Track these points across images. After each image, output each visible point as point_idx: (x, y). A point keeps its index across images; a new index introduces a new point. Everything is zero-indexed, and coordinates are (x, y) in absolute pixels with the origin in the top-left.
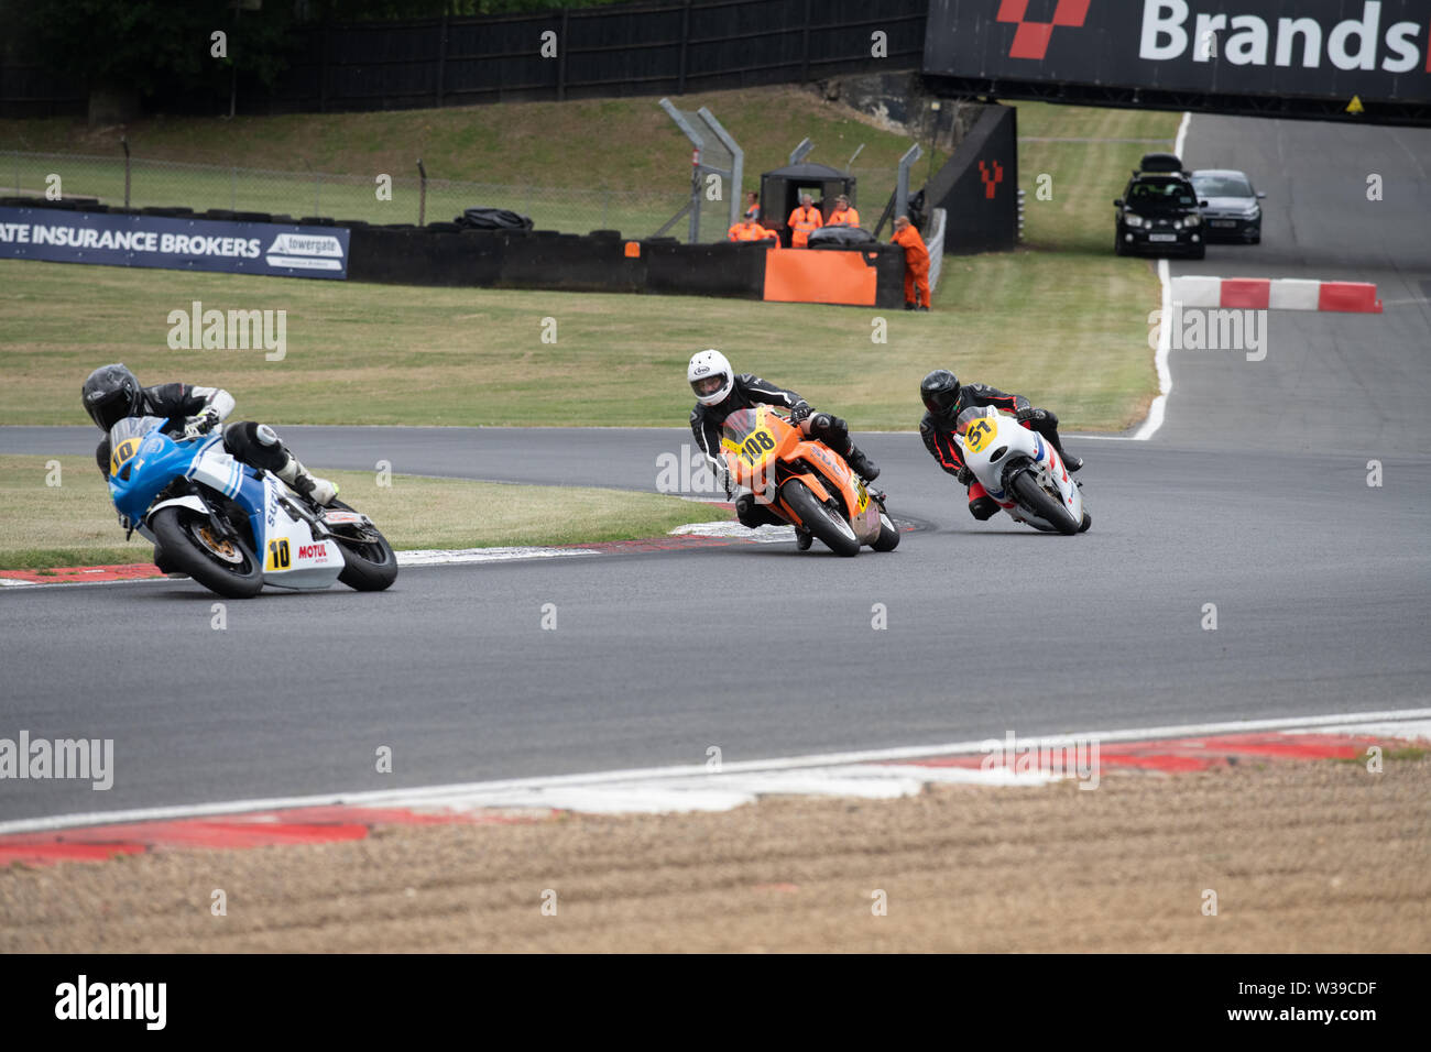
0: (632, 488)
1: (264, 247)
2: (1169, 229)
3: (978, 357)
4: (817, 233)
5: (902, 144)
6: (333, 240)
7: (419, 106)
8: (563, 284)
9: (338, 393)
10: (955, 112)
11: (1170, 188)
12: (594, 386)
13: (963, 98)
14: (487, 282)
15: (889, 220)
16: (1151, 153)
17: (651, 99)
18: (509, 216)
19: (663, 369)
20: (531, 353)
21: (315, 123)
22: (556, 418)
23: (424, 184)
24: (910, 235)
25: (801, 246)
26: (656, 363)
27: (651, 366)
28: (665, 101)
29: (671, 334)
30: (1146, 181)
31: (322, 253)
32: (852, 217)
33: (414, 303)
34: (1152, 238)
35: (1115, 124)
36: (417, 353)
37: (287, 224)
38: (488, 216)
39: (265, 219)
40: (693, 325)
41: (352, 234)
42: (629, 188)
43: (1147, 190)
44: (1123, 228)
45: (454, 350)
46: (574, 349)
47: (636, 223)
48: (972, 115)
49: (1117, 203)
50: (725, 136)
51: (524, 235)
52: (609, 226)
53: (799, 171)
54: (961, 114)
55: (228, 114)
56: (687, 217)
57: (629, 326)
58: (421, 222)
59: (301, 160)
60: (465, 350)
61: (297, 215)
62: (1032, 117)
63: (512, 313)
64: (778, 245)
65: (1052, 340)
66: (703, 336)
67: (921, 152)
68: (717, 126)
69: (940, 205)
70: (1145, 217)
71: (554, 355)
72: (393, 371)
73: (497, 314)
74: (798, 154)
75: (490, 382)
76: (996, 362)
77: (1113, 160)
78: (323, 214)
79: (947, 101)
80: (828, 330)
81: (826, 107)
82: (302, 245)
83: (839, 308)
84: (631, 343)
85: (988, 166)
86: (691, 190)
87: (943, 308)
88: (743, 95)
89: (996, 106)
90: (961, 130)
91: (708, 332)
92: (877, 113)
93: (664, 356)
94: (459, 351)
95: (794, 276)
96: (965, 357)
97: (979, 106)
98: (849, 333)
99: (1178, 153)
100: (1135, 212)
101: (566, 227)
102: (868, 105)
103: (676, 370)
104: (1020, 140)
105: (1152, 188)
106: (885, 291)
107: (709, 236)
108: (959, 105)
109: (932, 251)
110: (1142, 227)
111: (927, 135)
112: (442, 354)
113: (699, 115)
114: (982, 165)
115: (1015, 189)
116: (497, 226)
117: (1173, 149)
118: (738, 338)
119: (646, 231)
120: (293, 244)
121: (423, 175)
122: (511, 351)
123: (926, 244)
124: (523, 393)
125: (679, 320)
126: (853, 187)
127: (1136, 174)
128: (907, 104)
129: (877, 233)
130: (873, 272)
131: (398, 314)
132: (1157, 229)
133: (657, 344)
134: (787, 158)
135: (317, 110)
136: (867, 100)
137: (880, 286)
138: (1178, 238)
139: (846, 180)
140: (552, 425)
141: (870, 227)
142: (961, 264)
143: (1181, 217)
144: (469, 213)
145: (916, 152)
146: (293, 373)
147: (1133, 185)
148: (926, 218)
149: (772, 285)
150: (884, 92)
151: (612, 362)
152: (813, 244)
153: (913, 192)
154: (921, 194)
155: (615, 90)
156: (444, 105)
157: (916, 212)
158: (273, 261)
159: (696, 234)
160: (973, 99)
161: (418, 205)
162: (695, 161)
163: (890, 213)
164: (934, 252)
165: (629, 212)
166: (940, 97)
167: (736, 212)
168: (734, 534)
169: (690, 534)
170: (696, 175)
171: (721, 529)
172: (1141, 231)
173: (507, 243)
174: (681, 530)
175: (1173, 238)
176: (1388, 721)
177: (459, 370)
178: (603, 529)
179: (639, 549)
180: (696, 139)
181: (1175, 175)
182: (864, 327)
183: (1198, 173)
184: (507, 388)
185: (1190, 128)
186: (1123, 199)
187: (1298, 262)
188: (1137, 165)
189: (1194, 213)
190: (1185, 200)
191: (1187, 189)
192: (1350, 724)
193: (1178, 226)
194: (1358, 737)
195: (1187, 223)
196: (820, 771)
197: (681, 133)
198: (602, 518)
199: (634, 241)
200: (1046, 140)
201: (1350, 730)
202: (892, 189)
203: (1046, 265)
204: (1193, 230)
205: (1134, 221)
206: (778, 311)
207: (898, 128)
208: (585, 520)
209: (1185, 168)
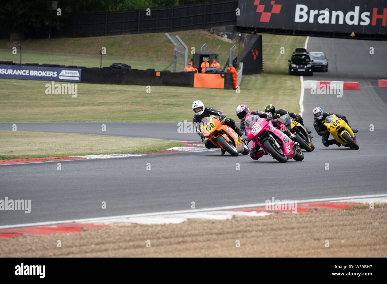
0: (157, 138)
1: (58, 74)
2: (303, 68)
3: (252, 102)
4: (208, 69)
5: (231, 45)
6: (77, 72)
7: (100, 35)
8: (139, 83)
9: (78, 113)
10: (245, 36)
11: (303, 57)
12: (147, 111)
13: (247, 33)
14: (119, 83)
15: (227, 66)
16: (298, 47)
17: (163, 34)
18: (125, 65)
19: (166, 106)
20: (131, 102)
21: (72, 40)
22: (137, 119)
23: (101, 56)
24: (233, 69)
25: (204, 73)
26: (164, 105)
27: (163, 105)
28: (167, 34)
29: (168, 97)
30: (297, 55)
31: (74, 75)
32: (218, 65)
33: (99, 89)
34: (299, 70)
35: (288, 40)
36: (100, 102)
37: (64, 67)
38: (119, 65)
39: (58, 66)
40: (175, 94)
41: (82, 70)
42: (157, 57)
43: (297, 57)
44: (291, 67)
45: (110, 101)
46: (142, 101)
47: (159, 67)
48: (250, 37)
49: (289, 61)
50: (183, 43)
51: (129, 70)
52: (152, 68)
53: (203, 53)
54: (247, 37)
56: (173, 65)
57: (157, 94)
58: (101, 67)
59: (68, 50)
60: (113, 101)
61: (67, 65)
62: (266, 38)
63: (126, 91)
64: (198, 72)
65: (272, 98)
66: (177, 97)
67: (236, 47)
68: (181, 41)
69: (241, 62)
70: (297, 65)
71: (137, 102)
72: (93, 107)
73: (121, 91)
74: (203, 48)
75: (119, 110)
76: (256, 104)
77: (288, 49)
78: (74, 65)
79: (243, 34)
80: (211, 95)
81: (210, 35)
82: (68, 73)
83: (215, 89)
84: (157, 99)
85: (254, 51)
86: (174, 57)
87: (242, 89)
88: (188, 32)
89: (256, 35)
90: (247, 41)
91: (178, 96)
92: (224, 37)
93: (167, 103)
94: (111, 102)
95: (201, 81)
96: (248, 103)
97: (252, 35)
98: (217, 96)
99: (306, 48)
100: (294, 63)
101: (140, 68)
102: (222, 35)
103: (170, 106)
104: (263, 44)
105: (298, 57)
106: (226, 85)
107: (179, 70)
108: (246, 35)
109: (239, 74)
110: (296, 67)
111: (237, 43)
112: (106, 102)
113: (176, 38)
114: (252, 51)
115: (262, 57)
116: (121, 68)
117: (304, 46)
118: (186, 97)
119: (162, 69)
120: (66, 73)
121: (101, 54)
122: (125, 101)
123: (238, 72)
124: (128, 113)
125: (170, 93)
126: (218, 57)
127: (294, 53)
128: (232, 34)
129: (224, 69)
130: (223, 79)
131: (95, 91)
132: (300, 68)
133: (165, 99)
134: (200, 49)
135: (73, 37)
136: (221, 33)
137: (225, 83)
138: (306, 70)
139: (216, 55)
140: (136, 121)
141: (223, 67)
142: (247, 77)
143: (306, 65)
144: (113, 64)
145: (235, 47)
146: (66, 108)
147: (293, 56)
148: (237, 65)
149: (196, 83)
150: (226, 31)
151: (153, 104)
152: (207, 72)
153: (234, 58)
154: (236, 59)
155: (154, 31)
156: (107, 35)
157: (235, 63)
158: (61, 78)
159: (175, 70)
160: (250, 33)
161: (100, 62)
162: (175, 50)
163: (227, 64)
164: (240, 74)
165: (157, 64)
166: (241, 32)
167: (186, 64)
168: (184, 150)
169: (172, 150)
170: (175, 54)
171: (181, 149)
172: (295, 68)
173: (124, 72)
174: (170, 149)
175: (304, 70)
176: (358, 198)
177: (111, 107)
178: (149, 149)
179: (159, 154)
180: (175, 44)
181: (305, 53)
182: (221, 94)
183: (311, 53)
184: (124, 111)
185: (309, 41)
186: (291, 60)
187: (337, 77)
188: (294, 51)
189: (310, 64)
190: (307, 60)
191: (308, 57)
192: (348, 199)
193: (306, 67)
194: (350, 203)
195: (308, 66)
196: (205, 213)
197: (171, 43)
198: (149, 146)
199: (159, 72)
200: (270, 44)
201: (348, 201)
202: (228, 58)
203: (270, 78)
204: (309, 68)
205: (294, 66)
206: (198, 90)
207: (230, 41)
208: (144, 147)
209: (307, 51)
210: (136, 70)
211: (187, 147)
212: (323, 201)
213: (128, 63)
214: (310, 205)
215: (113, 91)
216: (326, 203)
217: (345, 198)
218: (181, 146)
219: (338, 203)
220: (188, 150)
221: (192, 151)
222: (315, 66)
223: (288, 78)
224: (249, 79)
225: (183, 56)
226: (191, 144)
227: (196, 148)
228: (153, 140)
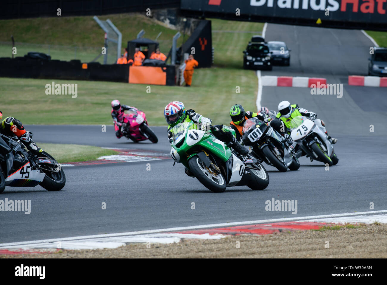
0: (85, 144)
2: (261, 61)
3: (200, 102)
4: (146, 61)
5: (174, 32)
7: (11, 18)
8: (62, 77)
10: (191, 22)
11: (261, 48)
12: (72, 111)
13: (194, 17)
14: (36, 77)
15: (170, 57)
16: (254, 36)
17: (90, 17)
18: (43, 55)
19: (95, 106)
20: (50, 100)
22: (59, 122)
23: (14, 44)
26: (93, 104)
27: (91, 105)
28: (95, 17)
29: (98, 94)
30: (253, 45)
33: (10, 84)
34: (256, 63)
35: (243, 27)
36: (12, 100)
38: (37, 55)
40: (106, 91)
42: (84, 46)
43: (253, 48)
44: (246, 60)
45: (24, 99)
47: (86, 58)
48: (197, 23)
49: (244, 52)
50: (116, 29)
51: (48, 61)
52: (77, 58)
53: (140, 41)
54: (193, 23)
57: (84, 91)
58: (13, 57)
60: (28, 99)
62: (216, 24)
64: (133, 65)
65: (223, 96)
68: (113, 26)
69: (186, 52)
70: (253, 57)
71: (58, 101)
74: (140, 35)
75: (37, 110)
76: (205, 104)
77: (242, 38)
79: (188, 18)
81: (148, 20)
83: (154, 85)
84: (85, 97)
85: (202, 40)
88: (122, 16)
89: (204, 20)
90: (193, 28)
92: (166, 22)
93: (95, 101)
94: (26, 99)
95: (138, 75)
96: (195, 102)
97: (199, 20)
98: (157, 94)
99: (263, 36)
100: (250, 55)
101: (62, 58)
102: (163, 19)
103: (99, 106)
104: (213, 31)
105: (255, 47)
106: (169, 81)
107: (110, 62)
108: (193, 20)
110: (252, 60)
111: (181, 30)
112: (20, 100)
113: (107, 22)
114: (200, 39)
115: (211, 47)
116: (39, 58)
117: (261, 35)
118: (120, 95)
119: (89, 60)
121: (13, 41)
122: (44, 99)
124: (48, 113)
125: (100, 89)
126: (157, 46)
127: (250, 43)
128: (176, 19)
130: (165, 74)
131: (5, 87)
132: (257, 61)
133: (93, 97)
134: (136, 36)
137: (167, 79)
138: (263, 64)
139: (155, 44)
140: (58, 124)
143: (264, 57)
144: (29, 54)
145: (179, 34)
147: (248, 46)
148: (182, 56)
149: (132, 78)
150: (168, 15)
151: (79, 103)
152: (144, 65)
153: (178, 48)
154: (180, 49)
155: (78, 14)
156: (20, 18)
157: (178, 55)
159: (106, 61)
160: (197, 18)
161: (11, 51)
162: (106, 37)
163: (170, 55)
165: (83, 54)
168: (118, 159)
169: (104, 159)
170: (106, 42)
171: (115, 158)
172: (251, 62)
173: (42, 63)
174: (101, 158)
175: (261, 64)
176: (329, 217)
177: (26, 106)
178: (75, 158)
179: (87, 164)
180: (106, 29)
181: (262, 43)
182: (162, 92)
183: (270, 43)
184: (42, 112)
185: (267, 28)
186: (245, 50)
187: (302, 71)
188: (250, 40)
189: (268, 56)
190: (266, 51)
191: (266, 48)
192: (318, 218)
193: (263, 60)
194: (320, 223)
195: (267, 58)
196: (146, 235)
197: (100, 28)
198: (75, 154)
199: (85, 63)
200: (221, 32)
201: (317, 220)
202: (170, 47)
203: (221, 72)
204: (268, 61)
205: (249, 58)
206: (133, 87)
207: (173, 27)
208: (69, 155)
209: (266, 41)
210: (57, 62)
211: (122, 156)
212: (289, 221)
213: (47, 52)
214: (273, 226)
215: (28, 86)
216: (292, 223)
217: (314, 217)
218: (114, 154)
219: (306, 222)
220: (124, 159)
221: (128, 160)
222: (276, 59)
223: (242, 72)
224: (196, 73)
225: (116, 45)
226: (127, 152)
227: (132, 157)
228: (81, 147)
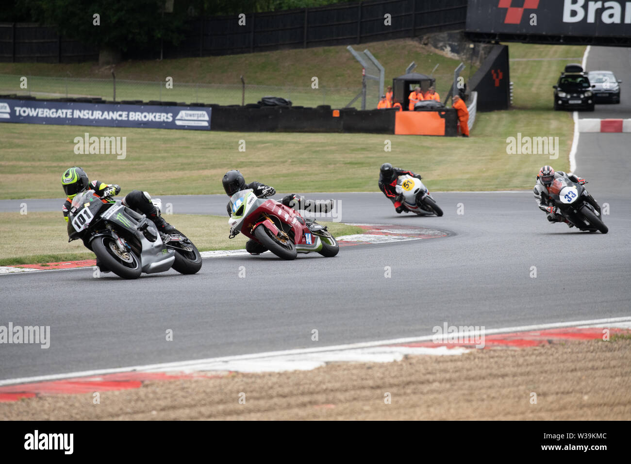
1: (174, 117)
2: (578, 98)
3: (491, 157)
5: (456, 63)
6: (205, 112)
7: (243, 52)
8: (306, 129)
9: (205, 180)
10: (481, 48)
11: (579, 80)
12: (317, 174)
13: (484, 42)
14: (272, 129)
15: (451, 97)
16: (569, 64)
17: (344, 47)
18: (281, 100)
19: (348, 166)
20: (290, 160)
21: (197, 61)
23: (244, 87)
24: (460, 104)
25: (411, 111)
26: (346, 164)
27: (343, 165)
28: (350, 48)
29: (353, 150)
30: (567, 77)
31: (200, 119)
32: (437, 97)
34: (570, 102)
35: (556, 52)
36: (240, 162)
37: (184, 106)
38: (272, 100)
39: (174, 104)
40: (363, 146)
41: (212, 110)
42: (336, 86)
43: (567, 80)
44: (557, 98)
45: (257, 160)
46: (309, 158)
47: (338, 102)
48: (488, 50)
49: (554, 87)
50: (376, 61)
51: (288, 108)
52: (326, 103)
53: (410, 77)
54: (483, 49)
55: (160, 58)
56: (360, 98)
57: (334, 147)
58: (243, 103)
59: (191, 78)
60: (261, 160)
61: (188, 102)
62: (516, 50)
63: (283, 143)
64: (401, 109)
66: (368, 151)
67: (464, 67)
68: (372, 58)
69: (474, 90)
70: (567, 93)
71: (300, 161)
73: (276, 144)
74: (410, 69)
75: (271, 173)
77: (553, 68)
78: (200, 101)
79: (477, 44)
80: (423, 147)
81: (423, 48)
82: (191, 115)
83: (429, 137)
84: (335, 155)
85: (496, 72)
86: (362, 86)
87: (475, 136)
88: (386, 44)
89: (498, 45)
90: (483, 56)
91: (369, 149)
92: (446, 50)
93: (349, 160)
94: (259, 160)
95: (407, 123)
97: (491, 45)
98: (433, 148)
99: (583, 65)
100: (562, 91)
101: (306, 104)
102: (441, 47)
103: (354, 166)
104: (510, 60)
105: (570, 80)
106: (449, 129)
107: (369, 107)
108: (482, 45)
109: (470, 110)
110: (566, 97)
111: (467, 59)
112: (251, 162)
113: (365, 53)
114: (493, 72)
115: (508, 82)
116: (276, 105)
117: (581, 63)
118: (382, 151)
119: (343, 105)
120: (187, 115)
121: (244, 83)
122: (281, 160)
123: (468, 107)
124: (285, 178)
125: (357, 144)
126: (434, 83)
127: (562, 74)
128: (459, 45)
129: (445, 103)
130: (443, 121)
131: (233, 145)
132: (572, 98)
133: (346, 155)
134: (404, 71)
135: (198, 56)
136: (441, 44)
137: (447, 127)
138: (582, 102)
139: (430, 80)
142: (485, 116)
143: (583, 92)
144: (263, 99)
145: (462, 67)
146: (186, 172)
147: (561, 78)
148: (468, 96)
149: (398, 128)
150: (449, 41)
151: (326, 164)
152: (417, 109)
155: (329, 43)
156: (253, 52)
158: (178, 123)
159: (364, 106)
160: (489, 42)
161: (241, 96)
162: (364, 73)
163: (451, 94)
165: (336, 97)
166: (474, 42)
169: (342, 240)
170: (364, 79)
172: (565, 99)
173: (280, 112)
174: (338, 238)
175: (580, 102)
177: (258, 169)
180: (364, 63)
181: (581, 74)
182: (439, 145)
183: (591, 73)
184: (279, 176)
185: (589, 53)
186: (556, 85)
188: (563, 70)
189: (588, 91)
190: (585, 85)
191: (586, 80)
193: (582, 96)
195: (587, 95)
197: (357, 61)
199: (337, 109)
200: (524, 60)
202: (452, 84)
203: (522, 116)
204: (589, 98)
205: (562, 95)
206: (401, 139)
207: (455, 56)
209: (585, 71)
210: (299, 108)
211: (367, 235)
213: (287, 97)
215: (263, 142)
218: (357, 233)
220: (368, 240)
221: (374, 241)
222: (599, 95)
223: (552, 115)
224: (487, 118)
225: (377, 83)
227: (381, 236)
